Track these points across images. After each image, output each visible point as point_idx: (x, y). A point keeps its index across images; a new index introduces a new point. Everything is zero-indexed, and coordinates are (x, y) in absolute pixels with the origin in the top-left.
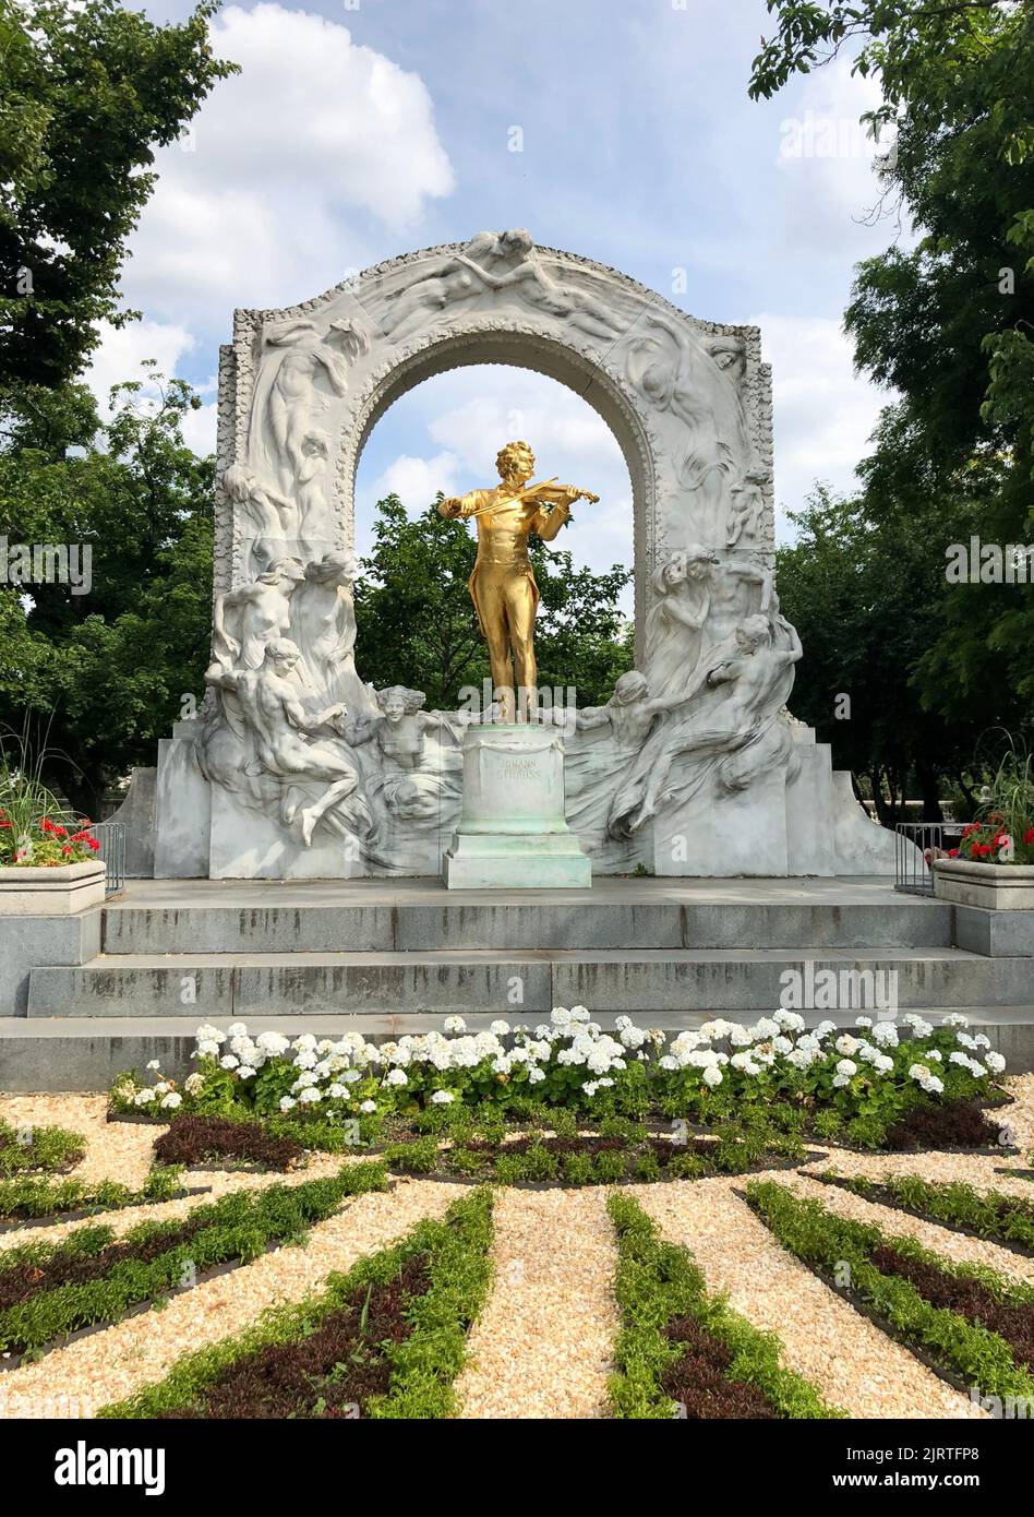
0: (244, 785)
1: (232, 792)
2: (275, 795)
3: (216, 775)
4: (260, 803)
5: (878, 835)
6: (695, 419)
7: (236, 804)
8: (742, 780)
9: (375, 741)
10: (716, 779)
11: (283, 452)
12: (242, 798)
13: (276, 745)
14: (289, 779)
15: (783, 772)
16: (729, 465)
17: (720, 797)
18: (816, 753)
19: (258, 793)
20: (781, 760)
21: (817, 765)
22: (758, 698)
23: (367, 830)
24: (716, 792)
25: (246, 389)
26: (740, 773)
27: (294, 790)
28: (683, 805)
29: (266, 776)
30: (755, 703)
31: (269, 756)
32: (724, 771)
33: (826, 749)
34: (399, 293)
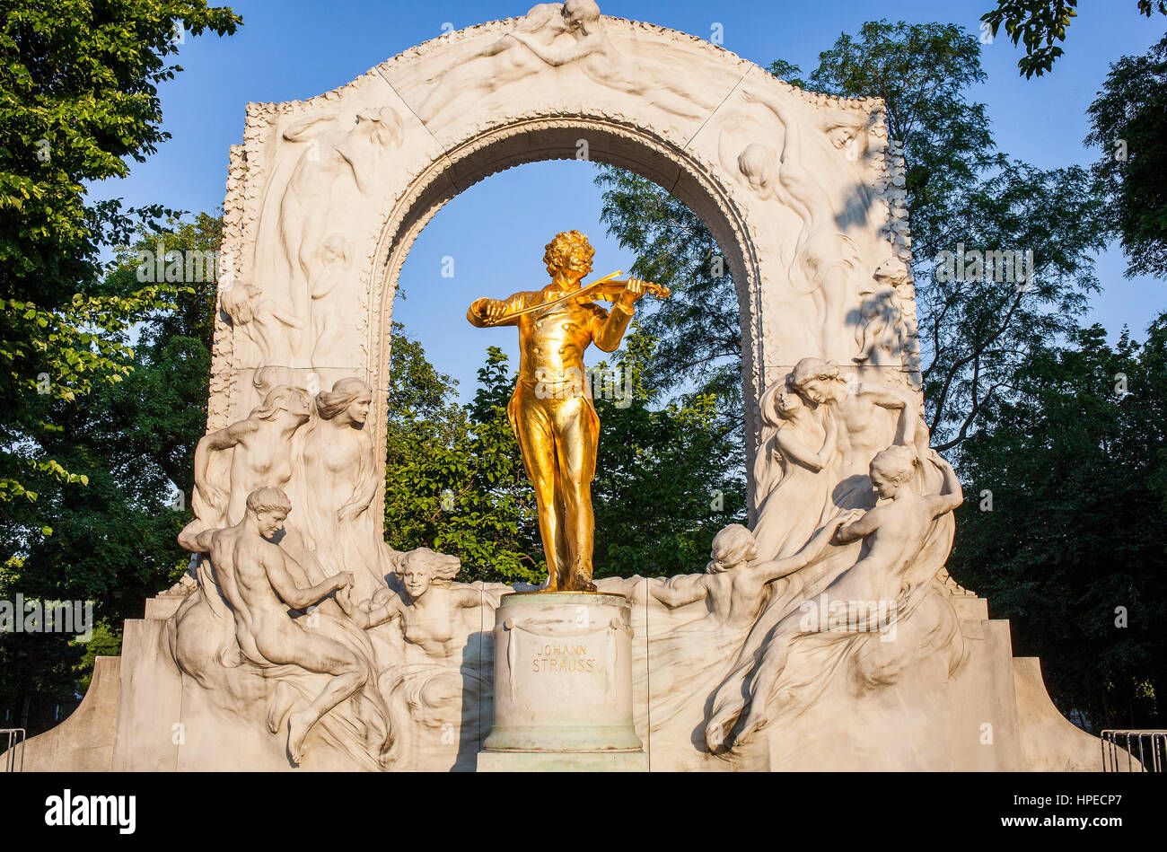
0: (221, 678)
1: (205, 688)
2: (258, 693)
3: (187, 666)
4: (240, 704)
5: (1083, 745)
6: (808, 208)
7: (211, 704)
8: (887, 672)
9: (396, 621)
10: (853, 670)
11: (296, 264)
12: (218, 695)
13: (257, 626)
14: (275, 670)
15: (945, 659)
16: (854, 262)
17: (859, 695)
18: (988, 632)
19: (238, 691)
20: (940, 643)
21: (991, 649)
22: (904, 559)
23: (380, 741)
24: (854, 688)
25: (256, 192)
26: (885, 661)
27: (283, 685)
28: (809, 706)
29: (247, 667)
30: (901, 564)
31: (249, 642)
32: (862, 658)
33: (1003, 627)
34: (440, 76)
